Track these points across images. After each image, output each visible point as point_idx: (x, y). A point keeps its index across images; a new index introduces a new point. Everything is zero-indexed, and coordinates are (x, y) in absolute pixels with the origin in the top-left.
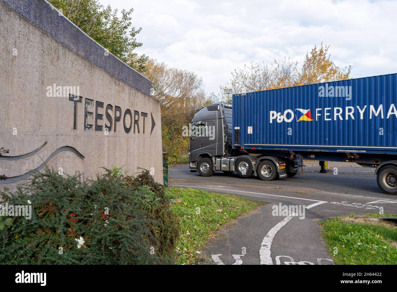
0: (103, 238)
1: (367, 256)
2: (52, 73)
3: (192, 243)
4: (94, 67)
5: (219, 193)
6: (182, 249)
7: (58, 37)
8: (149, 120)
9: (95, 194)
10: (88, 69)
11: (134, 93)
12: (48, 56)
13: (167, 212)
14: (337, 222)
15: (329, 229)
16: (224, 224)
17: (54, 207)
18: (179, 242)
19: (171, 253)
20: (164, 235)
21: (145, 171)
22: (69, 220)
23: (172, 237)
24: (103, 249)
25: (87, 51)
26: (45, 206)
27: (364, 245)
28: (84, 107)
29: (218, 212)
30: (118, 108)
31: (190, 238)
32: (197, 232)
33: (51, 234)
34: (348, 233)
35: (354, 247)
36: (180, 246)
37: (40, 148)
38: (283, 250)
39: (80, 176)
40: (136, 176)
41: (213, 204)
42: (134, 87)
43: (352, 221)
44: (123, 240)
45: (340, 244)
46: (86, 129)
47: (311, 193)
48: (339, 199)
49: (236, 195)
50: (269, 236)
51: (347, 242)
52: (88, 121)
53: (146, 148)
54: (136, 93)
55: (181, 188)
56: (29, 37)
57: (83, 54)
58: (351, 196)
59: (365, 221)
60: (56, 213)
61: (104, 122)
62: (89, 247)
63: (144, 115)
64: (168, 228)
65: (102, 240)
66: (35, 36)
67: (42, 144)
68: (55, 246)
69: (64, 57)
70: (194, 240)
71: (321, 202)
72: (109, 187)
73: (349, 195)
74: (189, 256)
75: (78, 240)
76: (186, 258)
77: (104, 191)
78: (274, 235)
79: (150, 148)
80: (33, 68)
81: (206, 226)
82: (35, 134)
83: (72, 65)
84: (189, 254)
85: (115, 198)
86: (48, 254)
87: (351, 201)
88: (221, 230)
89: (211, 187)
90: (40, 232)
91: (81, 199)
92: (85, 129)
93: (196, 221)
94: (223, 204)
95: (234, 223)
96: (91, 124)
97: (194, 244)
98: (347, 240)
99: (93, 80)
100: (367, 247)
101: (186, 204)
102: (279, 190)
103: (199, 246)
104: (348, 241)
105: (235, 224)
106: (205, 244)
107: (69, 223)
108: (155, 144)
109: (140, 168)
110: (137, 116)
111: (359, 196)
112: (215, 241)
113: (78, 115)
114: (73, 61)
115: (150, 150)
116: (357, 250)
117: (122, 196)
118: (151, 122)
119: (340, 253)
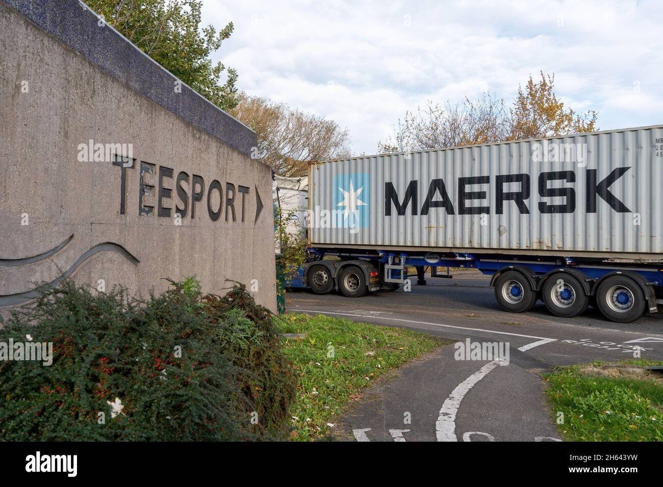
0: (154, 400)
1: (622, 433)
2: (83, 118)
3: (321, 409)
4: (157, 108)
5: (372, 323)
6: (302, 419)
7: (94, 58)
8: (251, 198)
9: (144, 323)
10: (145, 112)
11: (226, 152)
12: (76, 89)
13: (274, 356)
14: (573, 374)
15: (556, 386)
16: (378, 376)
17: (73, 346)
18: (299, 407)
19: (282, 426)
20: (270, 394)
21: (238, 286)
22: (98, 370)
23: (283, 398)
24: (153, 419)
25: (144, 82)
26: (57, 344)
27: (616, 414)
28: (139, 176)
29: (367, 356)
30: (198, 178)
31: (317, 400)
32: (330, 391)
33: (65, 392)
34: (590, 393)
35: (599, 418)
36: (300, 414)
37: (62, 246)
38: (477, 423)
39: (121, 292)
40: (223, 294)
41: (359, 343)
42: (226, 142)
43: (598, 373)
44: (187, 404)
45: (576, 412)
46: (142, 214)
47: (530, 324)
48: (577, 336)
49: (401, 327)
50: (453, 397)
51: (588, 409)
52: (145, 201)
53: (246, 247)
54: (230, 154)
55: (307, 315)
56: (42, 56)
57: (137, 86)
58: (599, 329)
59: (620, 372)
60: (75, 356)
61: (174, 201)
62: (132, 415)
63: (244, 190)
64: (277, 383)
65: (153, 404)
66: (54, 55)
67: (65, 239)
68: (73, 413)
69: (105, 90)
70: (324, 403)
71: (546, 341)
72: (169, 312)
73: (595, 328)
74: (315, 430)
75: (113, 404)
76: (309, 435)
77: (160, 320)
78: (463, 397)
79: (254, 247)
80: (50, 110)
81: (346, 380)
82: (53, 221)
83: (119, 105)
84: (314, 428)
85: (180, 331)
86: (59, 427)
87: (596, 339)
88: (371, 387)
89: (357, 313)
90: (45, 389)
91: (117, 333)
92: (140, 214)
93: (329, 371)
94: (377, 342)
95: (394, 375)
96: (151, 205)
97: (324, 410)
98: (587, 405)
99: (155, 130)
100: (621, 417)
101: (313, 342)
102: (474, 318)
103: (332, 414)
104: (590, 407)
105: (396, 377)
106: (344, 411)
107: (97, 375)
108: (263, 240)
109: (230, 281)
110: (231, 193)
111: (612, 330)
112: (361, 407)
113: (129, 189)
114: (119, 98)
115: (253, 250)
116: (606, 423)
117: (191, 328)
118: (256, 203)
119: (575, 428)
